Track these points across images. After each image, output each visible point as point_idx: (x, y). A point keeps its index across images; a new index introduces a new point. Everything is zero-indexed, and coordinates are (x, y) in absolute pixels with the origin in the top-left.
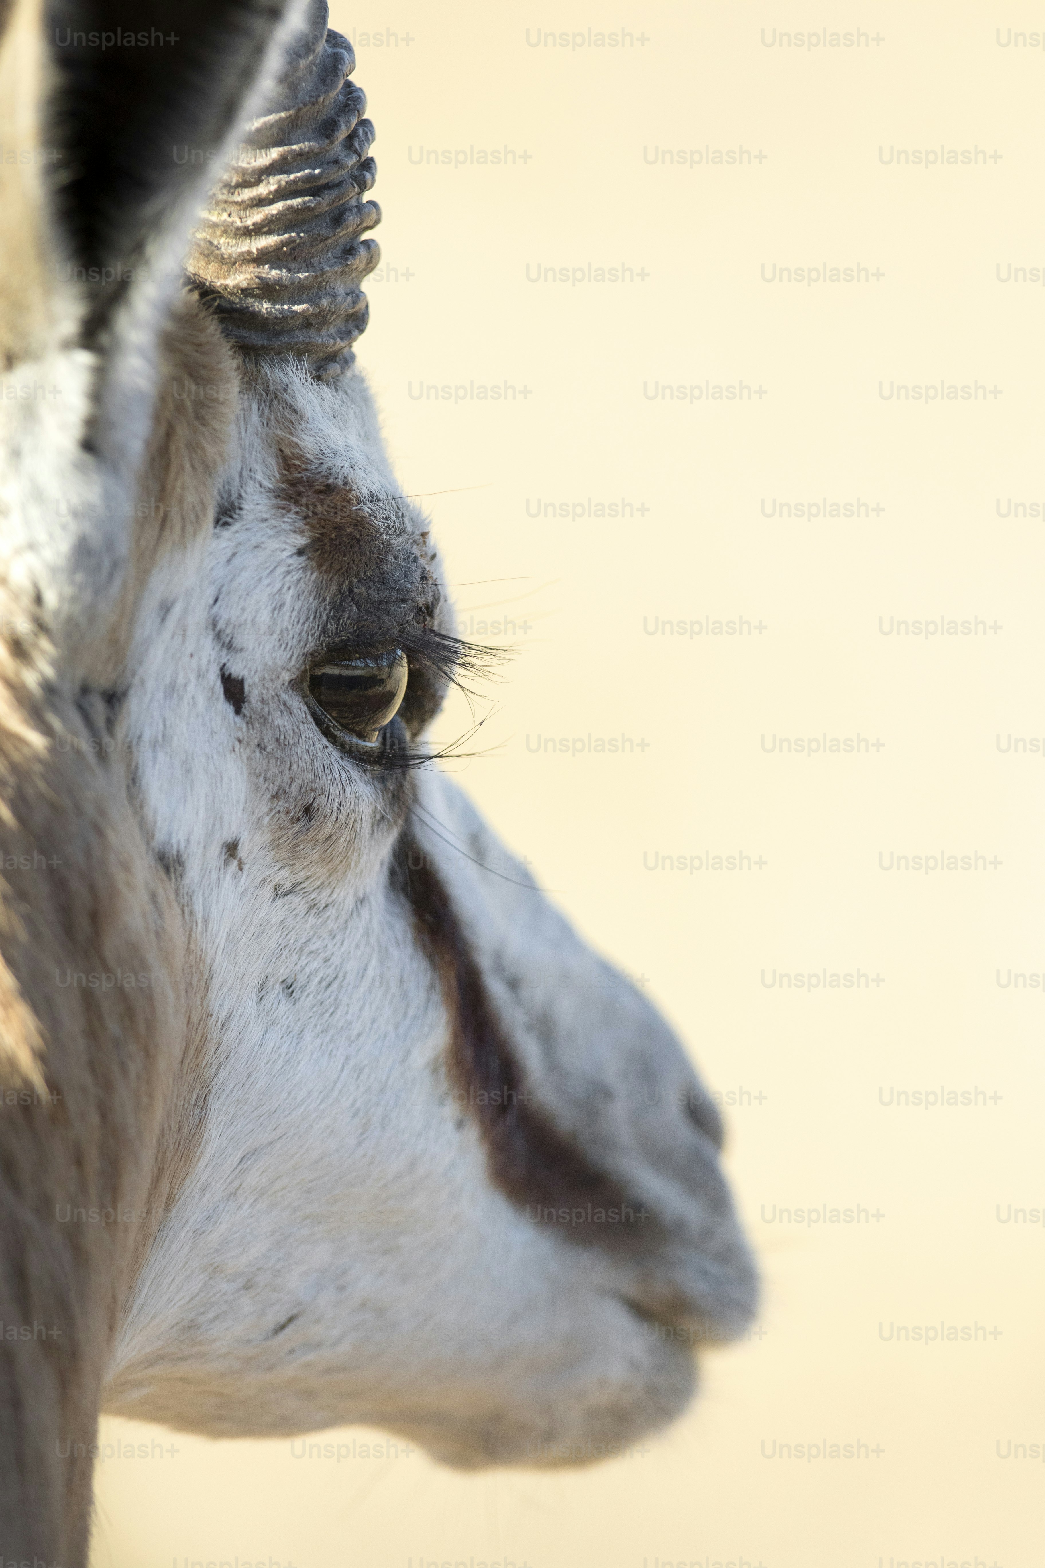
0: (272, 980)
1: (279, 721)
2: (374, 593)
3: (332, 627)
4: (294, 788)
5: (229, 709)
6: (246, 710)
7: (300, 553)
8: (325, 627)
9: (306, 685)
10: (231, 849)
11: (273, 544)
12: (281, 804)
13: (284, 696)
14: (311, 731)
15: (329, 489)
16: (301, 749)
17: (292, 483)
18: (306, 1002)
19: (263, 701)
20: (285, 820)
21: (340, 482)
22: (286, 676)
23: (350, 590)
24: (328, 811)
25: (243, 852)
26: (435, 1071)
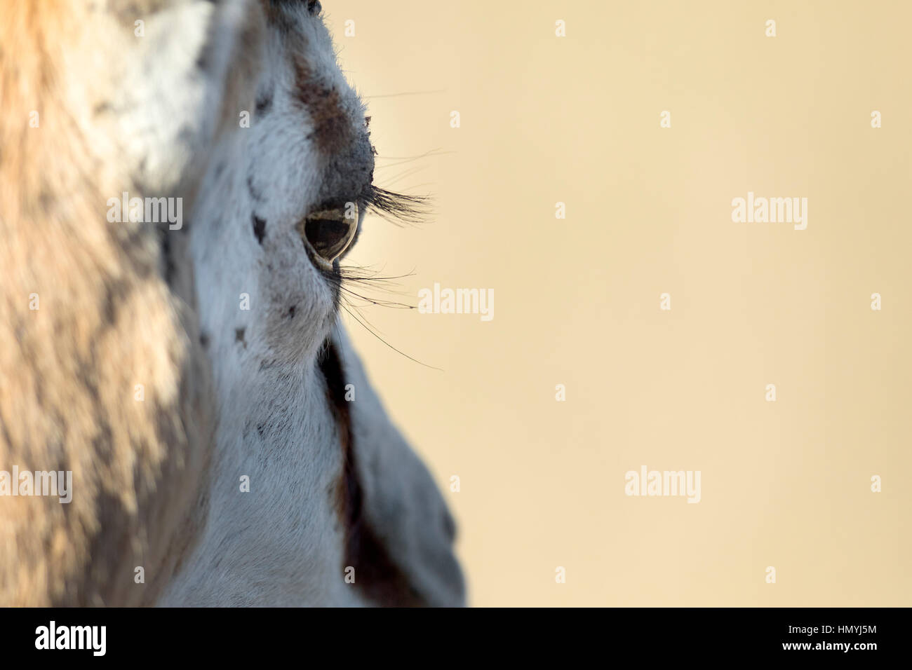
0: (252, 424)
1: (284, 250)
2: (349, 164)
3: (326, 189)
4: (287, 294)
5: (255, 241)
6: (265, 241)
7: (308, 137)
8: (321, 188)
9: (303, 227)
10: (240, 334)
11: (293, 131)
12: (278, 306)
13: (290, 234)
14: (303, 258)
15: (326, 93)
16: (295, 270)
17: (303, 89)
18: (270, 439)
19: (277, 237)
20: (278, 316)
21: (331, 88)
22: (294, 221)
23: (336, 164)
24: (305, 311)
25: (247, 336)
26: (330, 491)
